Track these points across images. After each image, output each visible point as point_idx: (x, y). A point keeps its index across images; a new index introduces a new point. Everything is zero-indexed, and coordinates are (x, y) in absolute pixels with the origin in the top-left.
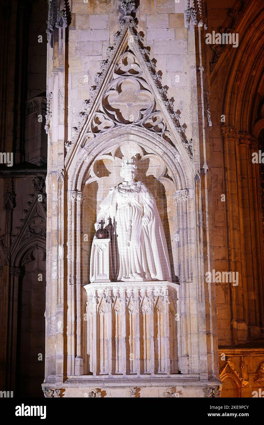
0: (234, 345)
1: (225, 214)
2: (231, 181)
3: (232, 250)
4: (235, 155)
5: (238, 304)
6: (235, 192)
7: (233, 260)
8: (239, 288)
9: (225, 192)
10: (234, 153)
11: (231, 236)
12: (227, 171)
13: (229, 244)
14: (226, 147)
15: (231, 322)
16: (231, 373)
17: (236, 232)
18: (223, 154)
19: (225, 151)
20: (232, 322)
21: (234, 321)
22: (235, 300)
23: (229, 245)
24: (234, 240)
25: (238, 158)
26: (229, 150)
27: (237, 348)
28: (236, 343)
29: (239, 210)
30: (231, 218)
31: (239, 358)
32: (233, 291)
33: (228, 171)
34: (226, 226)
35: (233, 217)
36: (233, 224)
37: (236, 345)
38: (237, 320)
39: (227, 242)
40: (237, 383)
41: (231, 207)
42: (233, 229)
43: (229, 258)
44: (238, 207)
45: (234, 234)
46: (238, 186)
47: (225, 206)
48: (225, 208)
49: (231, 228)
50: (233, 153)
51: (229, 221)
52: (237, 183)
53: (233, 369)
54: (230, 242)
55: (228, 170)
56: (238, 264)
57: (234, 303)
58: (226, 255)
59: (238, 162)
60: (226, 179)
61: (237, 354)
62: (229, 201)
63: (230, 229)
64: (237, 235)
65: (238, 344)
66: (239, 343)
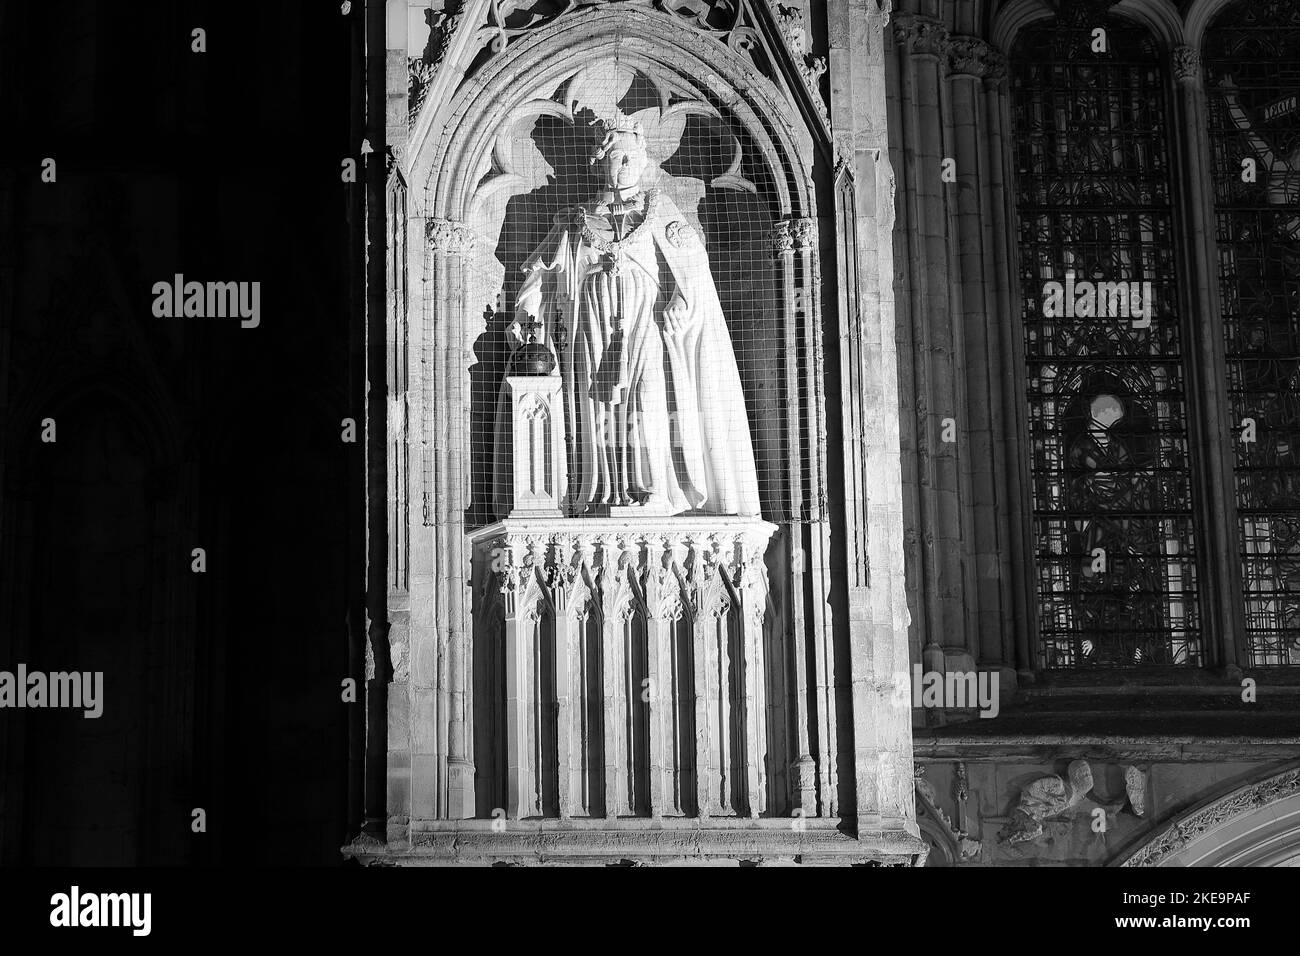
0: (936, 726)
1: (907, 300)
2: (925, 196)
3: (929, 418)
4: (937, 111)
5: (946, 595)
6: (938, 230)
7: (931, 451)
8: (949, 542)
9: (908, 230)
10: (937, 103)
11: (924, 372)
12: (911, 160)
13: (921, 398)
14: (909, 83)
15: (923, 651)
16: (925, 816)
17: (941, 360)
18: (899, 104)
19: (908, 96)
20: (927, 652)
21: (936, 648)
22: (936, 581)
23: (920, 402)
24: (935, 387)
25: (946, 120)
26: (921, 93)
27: (944, 735)
28: (941, 719)
29: (949, 287)
30: (925, 315)
31: (951, 768)
32: (930, 553)
33: (917, 162)
34: (909, 339)
35: (930, 310)
36: (931, 335)
37: (940, 726)
38: (946, 646)
39: (911, 392)
40: (945, 849)
41: (924, 280)
42: (933, 350)
43: (918, 445)
44: (948, 278)
45: (934, 369)
46: (946, 210)
47: (906, 275)
48: (907, 281)
49: (924, 347)
50: (933, 101)
51: (919, 324)
52: (945, 201)
53: (932, 803)
54: (921, 392)
55: (916, 159)
56: (949, 465)
57: (934, 589)
58: (908, 434)
59: (947, 132)
60: (909, 187)
61: (944, 754)
62: (918, 259)
63: (921, 350)
64: (944, 373)
65: (947, 721)
66: (950, 719)
